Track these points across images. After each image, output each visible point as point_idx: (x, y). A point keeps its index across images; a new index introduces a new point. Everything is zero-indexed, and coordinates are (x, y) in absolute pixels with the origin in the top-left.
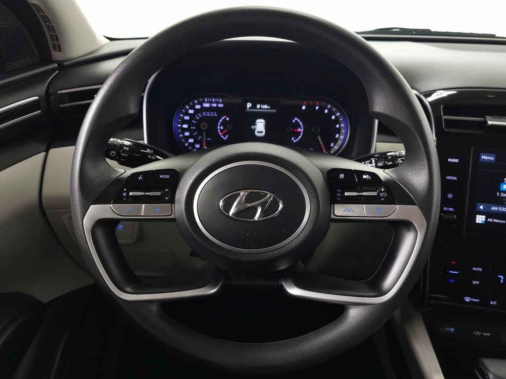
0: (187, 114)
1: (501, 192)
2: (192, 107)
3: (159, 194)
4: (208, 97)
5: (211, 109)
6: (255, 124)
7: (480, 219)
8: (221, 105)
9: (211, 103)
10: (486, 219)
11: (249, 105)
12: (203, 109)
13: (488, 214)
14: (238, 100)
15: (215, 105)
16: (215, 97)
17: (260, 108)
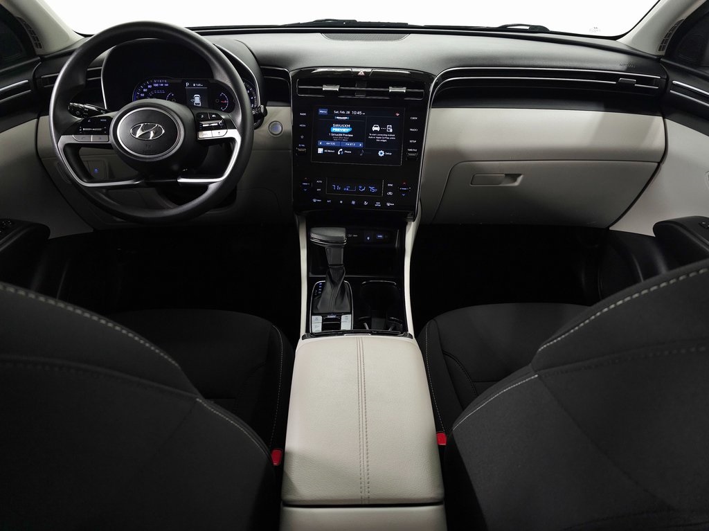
0: (143, 92)
1: (331, 133)
2: (146, 87)
3: (100, 129)
4: (157, 79)
5: (159, 88)
6: (194, 99)
7: (320, 151)
8: (167, 85)
9: (159, 83)
10: (324, 150)
11: (187, 84)
12: (154, 88)
13: (325, 148)
14: (179, 81)
15: (162, 85)
16: (161, 79)
17: (196, 86)
